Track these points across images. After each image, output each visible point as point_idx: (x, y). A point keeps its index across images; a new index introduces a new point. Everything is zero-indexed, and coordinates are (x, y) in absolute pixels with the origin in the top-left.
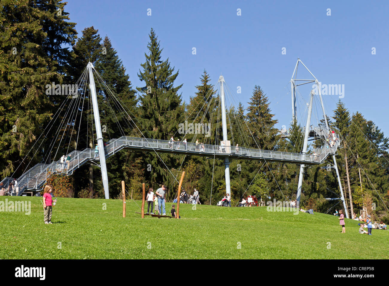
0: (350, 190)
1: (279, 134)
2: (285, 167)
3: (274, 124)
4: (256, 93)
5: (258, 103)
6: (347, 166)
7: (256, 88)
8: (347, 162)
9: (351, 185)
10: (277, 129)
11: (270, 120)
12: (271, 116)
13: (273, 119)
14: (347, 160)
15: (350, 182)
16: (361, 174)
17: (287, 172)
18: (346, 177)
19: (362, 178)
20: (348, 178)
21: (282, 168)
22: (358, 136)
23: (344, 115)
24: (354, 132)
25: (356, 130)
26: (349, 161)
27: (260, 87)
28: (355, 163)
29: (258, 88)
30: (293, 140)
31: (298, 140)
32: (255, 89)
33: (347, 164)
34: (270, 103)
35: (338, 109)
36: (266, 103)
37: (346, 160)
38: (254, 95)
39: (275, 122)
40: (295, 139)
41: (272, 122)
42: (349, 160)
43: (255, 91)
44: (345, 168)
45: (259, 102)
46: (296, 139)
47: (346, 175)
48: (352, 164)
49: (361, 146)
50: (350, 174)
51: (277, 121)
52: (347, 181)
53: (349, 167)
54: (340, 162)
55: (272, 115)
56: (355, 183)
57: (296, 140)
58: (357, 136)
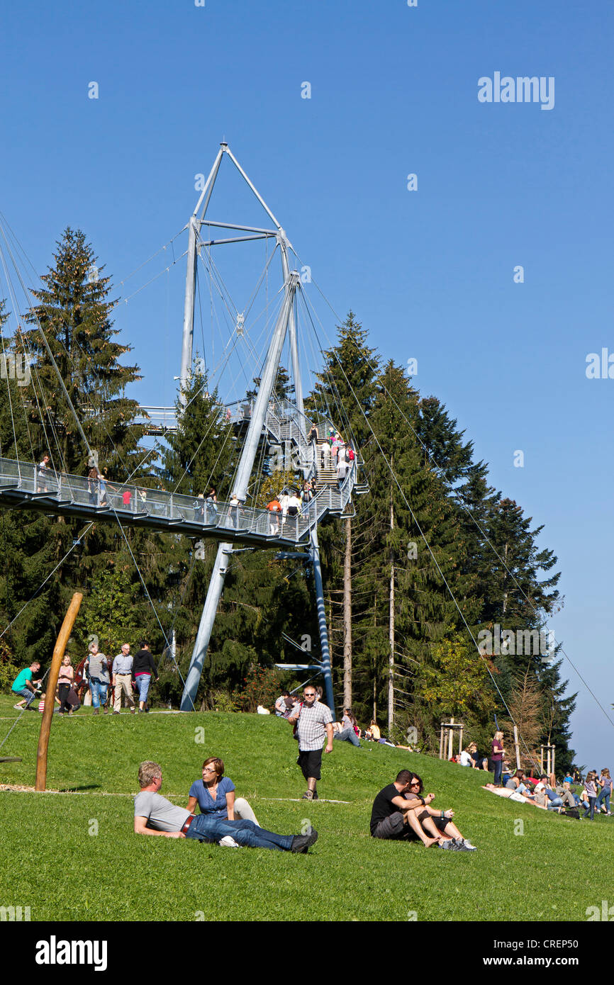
0: (348, 640)
1: (139, 419)
2: (149, 544)
3: (126, 380)
4: (68, 259)
5: (72, 296)
6: (348, 552)
7: (69, 237)
8: (349, 539)
9: (355, 620)
10: (134, 403)
11: (113, 364)
12: (116, 349)
13: (123, 361)
14: (353, 532)
15: (354, 609)
16: (396, 585)
17: (154, 562)
18: (339, 592)
19: (397, 601)
20: (348, 597)
21: (139, 549)
22: (402, 452)
23: (362, 373)
24: (390, 436)
25: (397, 430)
26: (357, 537)
27: (82, 238)
28: (378, 546)
29: (75, 238)
30: (186, 448)
31: (203, 449)
32: (65, 243)
33: (349, 546)
34: (117, 301)
35: (340, 345)
36: (102, 301)
37: (349, 533)
38: (60, 266)
39: (129, 374)
40: (192, 444)
41: (116, 374)
42: (359, 533)
43: (65, 248)
44: (343, 562)
45: (77, 294)
46: (196, 443)
47: (340, 585)
48: (366, 548)
49: (409, 488)
50: (354, 585)
51: (136, 373)
52: (343, 606)
53: (355, 560)
54: (328, 538)
55: (121, 347)
56: (369, 616)
57: (195, 449)
58: (399, 450)
